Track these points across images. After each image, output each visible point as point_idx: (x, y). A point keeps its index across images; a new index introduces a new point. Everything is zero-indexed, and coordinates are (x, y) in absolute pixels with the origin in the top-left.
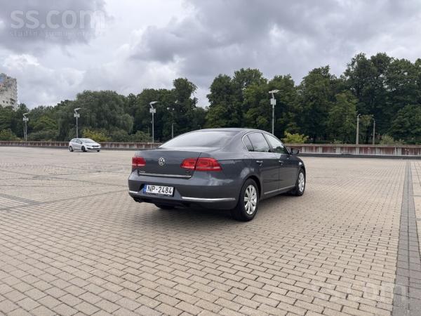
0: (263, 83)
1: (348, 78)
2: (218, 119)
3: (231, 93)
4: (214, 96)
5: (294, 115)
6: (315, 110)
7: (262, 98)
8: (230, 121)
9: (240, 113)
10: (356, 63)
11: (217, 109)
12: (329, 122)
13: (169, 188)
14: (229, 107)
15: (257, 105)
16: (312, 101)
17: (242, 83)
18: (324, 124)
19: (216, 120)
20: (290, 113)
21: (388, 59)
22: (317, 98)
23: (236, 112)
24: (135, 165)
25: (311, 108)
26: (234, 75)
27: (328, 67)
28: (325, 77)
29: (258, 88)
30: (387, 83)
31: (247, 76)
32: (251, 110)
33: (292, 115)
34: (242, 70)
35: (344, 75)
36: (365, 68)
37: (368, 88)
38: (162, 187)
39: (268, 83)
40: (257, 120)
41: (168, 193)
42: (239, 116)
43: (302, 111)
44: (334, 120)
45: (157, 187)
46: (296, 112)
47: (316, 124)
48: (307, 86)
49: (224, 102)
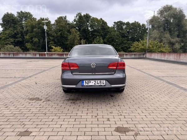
0: (34, 20)
1: (75, 23)
2: (8, 38)
3: (15, 24)
4: (5, 25)
5: (52, 38)
6: (62, 36)
7: (35, 28)
8: (16, 39)
9: (22, 35)
10: (78, 17)
11: (7, 32)
12: (68, 43)
13: (102, 81)
14: (15, 31)
15: (32, 32)
16: (60, 31)
17: (22, 19)
18: (66, 43)
19: (7, 38)
20: (50, 37)
21: (90, 17)
22: (62, 30)
23: (20, 35)
24: (63, 68)
25: (60, 35)
26: (17, 14)
27: (66, 16)
28: (65, 21)
29: (32, 22)
30: (90, 27)
31: (25, 15)
32: (29, 34)
33: (51, 38)
34: (21, 12)
35: (73, 21)
36: (81, 19)
37: (83, 28)
38: (97, 81)
39: (37, 20)
40: (33, 39)
41: (102, 84)
42: (22, 37)
43: (56, 36)
44: (71, 41)
45: (92, 81)
46: (53, 36)
47: (63, 43)
48: (57, 24)
49: (11, 29)
